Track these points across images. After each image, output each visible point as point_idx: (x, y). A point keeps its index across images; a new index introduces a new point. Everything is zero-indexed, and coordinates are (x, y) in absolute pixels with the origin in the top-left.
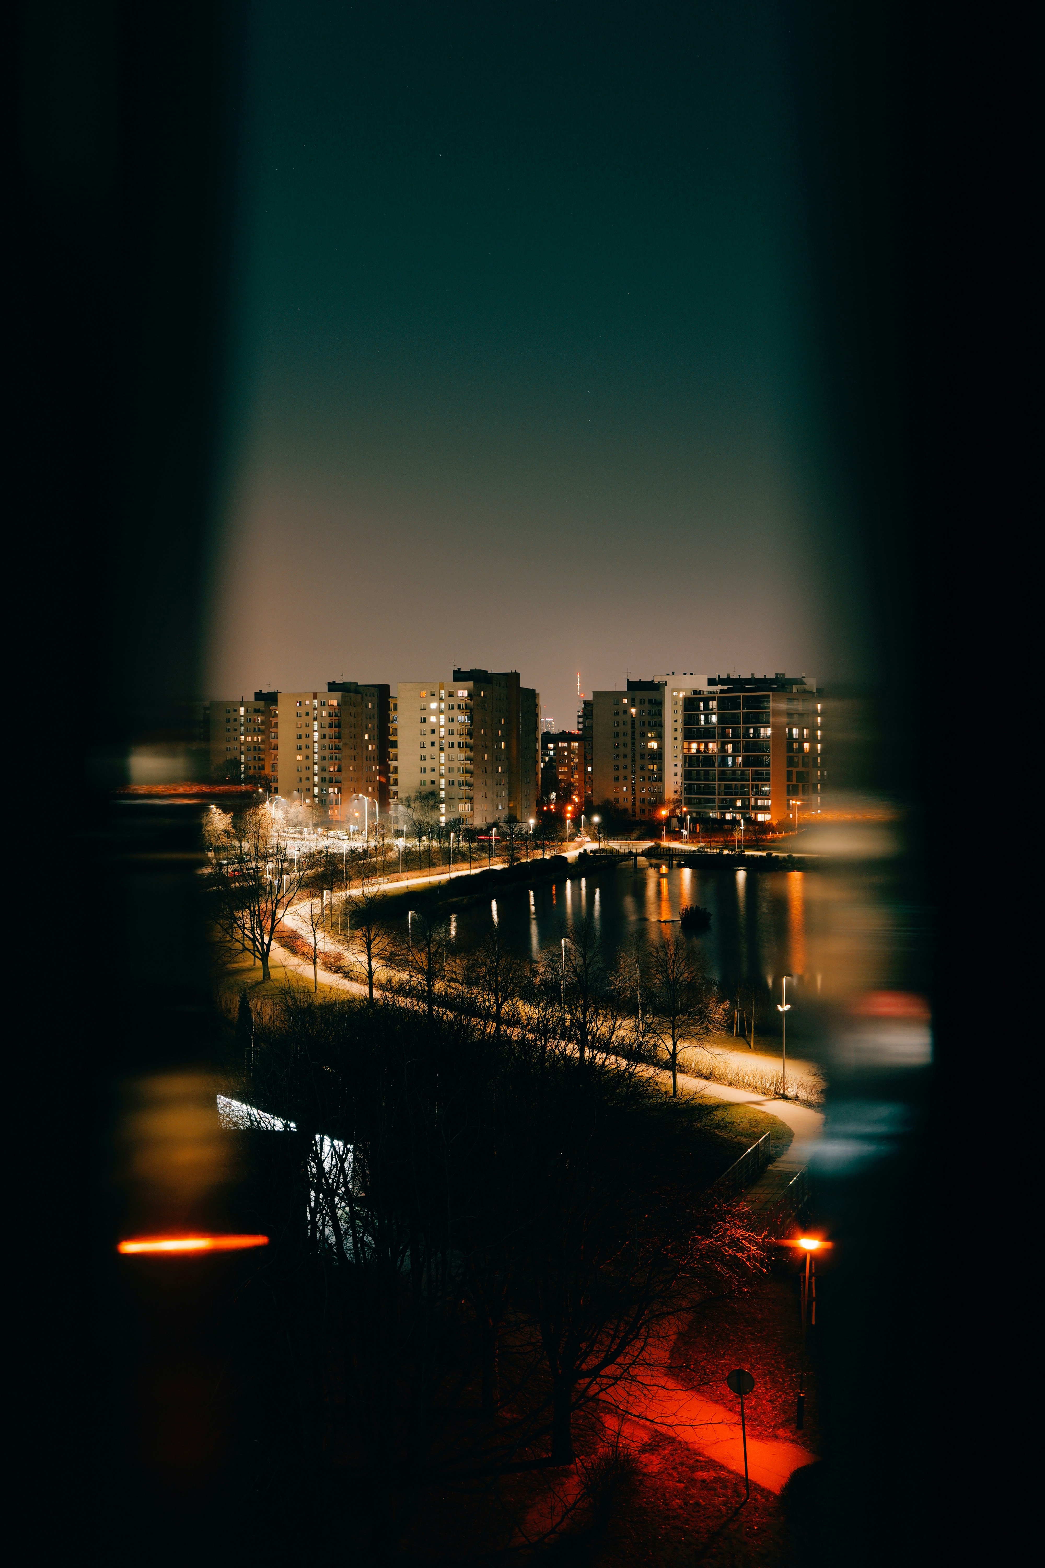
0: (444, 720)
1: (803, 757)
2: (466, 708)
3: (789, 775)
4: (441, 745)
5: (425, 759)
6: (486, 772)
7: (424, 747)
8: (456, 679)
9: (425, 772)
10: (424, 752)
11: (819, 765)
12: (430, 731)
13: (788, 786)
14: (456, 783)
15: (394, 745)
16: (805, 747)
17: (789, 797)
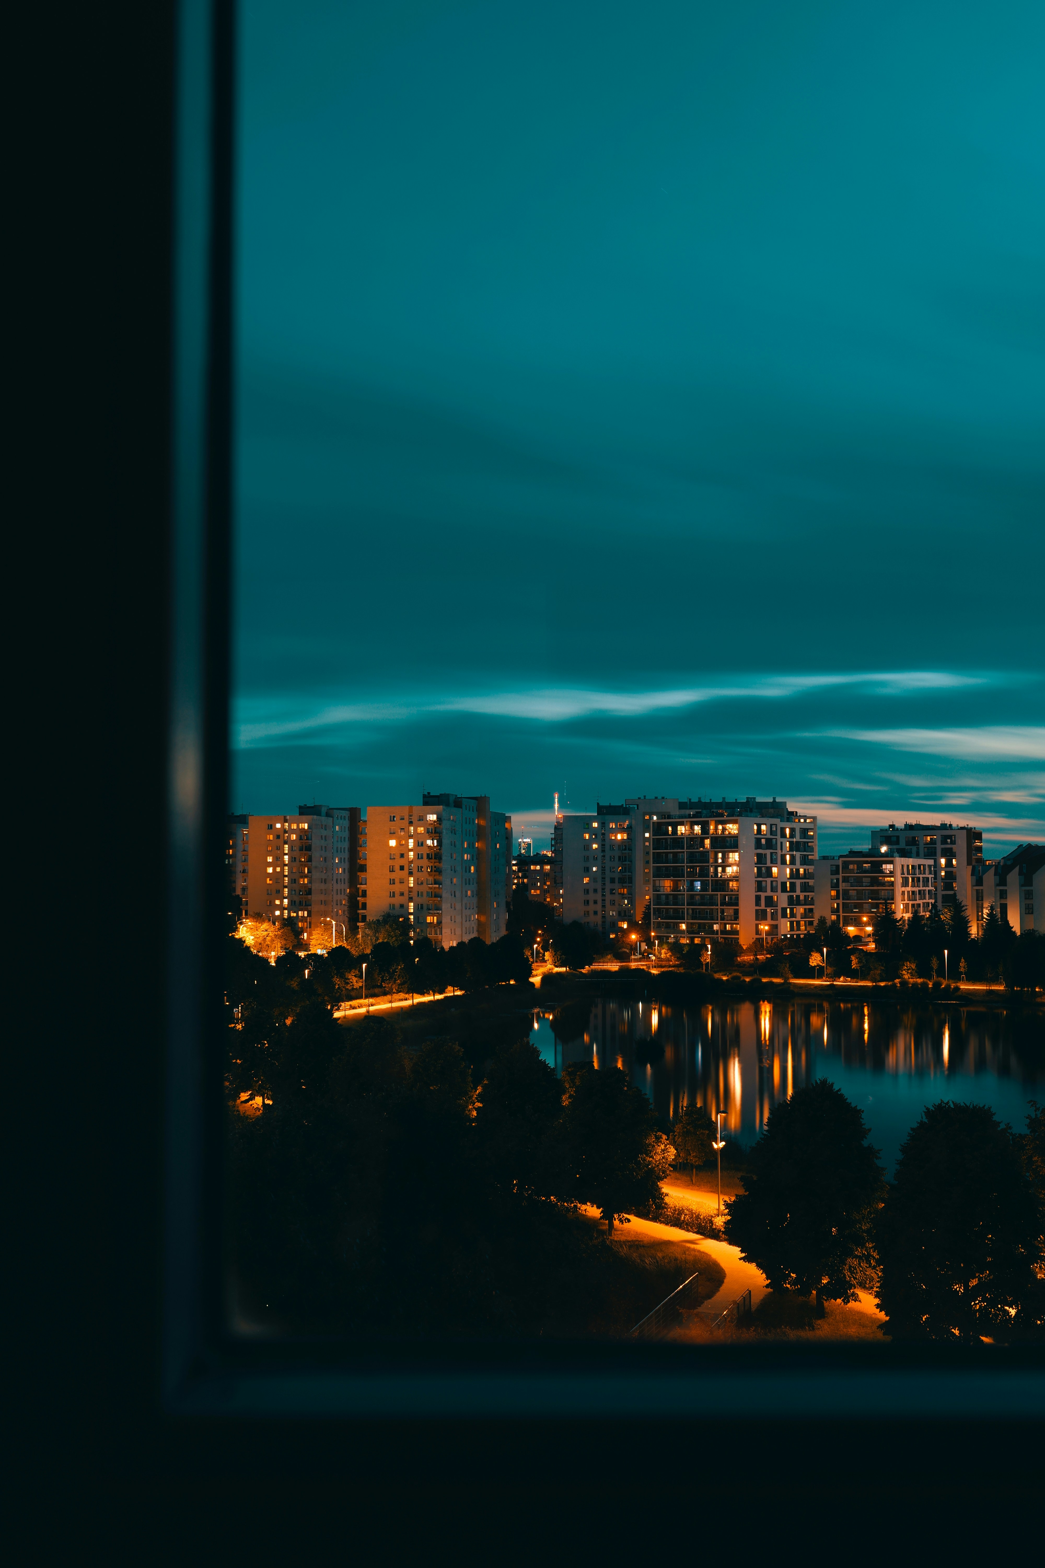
0: (413, 844)
1: (772, 882)
2: (435, 832)
3: (758, 898)
4: (410, 869)
5: (394, 883)
6: (455, 896)
7: (393, 871)
8: (426, 803)
9: (394, 896)
10: (393, 876)
11: (788, 890)
12: (399, 855)
13: (757, 911)
14: (425, 907)
15: (363, 868)
16: (773, 872)
17: (758, 922)
